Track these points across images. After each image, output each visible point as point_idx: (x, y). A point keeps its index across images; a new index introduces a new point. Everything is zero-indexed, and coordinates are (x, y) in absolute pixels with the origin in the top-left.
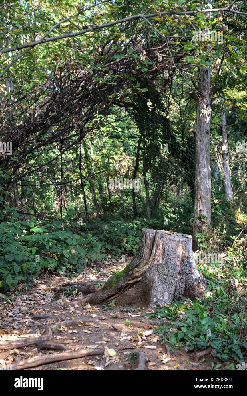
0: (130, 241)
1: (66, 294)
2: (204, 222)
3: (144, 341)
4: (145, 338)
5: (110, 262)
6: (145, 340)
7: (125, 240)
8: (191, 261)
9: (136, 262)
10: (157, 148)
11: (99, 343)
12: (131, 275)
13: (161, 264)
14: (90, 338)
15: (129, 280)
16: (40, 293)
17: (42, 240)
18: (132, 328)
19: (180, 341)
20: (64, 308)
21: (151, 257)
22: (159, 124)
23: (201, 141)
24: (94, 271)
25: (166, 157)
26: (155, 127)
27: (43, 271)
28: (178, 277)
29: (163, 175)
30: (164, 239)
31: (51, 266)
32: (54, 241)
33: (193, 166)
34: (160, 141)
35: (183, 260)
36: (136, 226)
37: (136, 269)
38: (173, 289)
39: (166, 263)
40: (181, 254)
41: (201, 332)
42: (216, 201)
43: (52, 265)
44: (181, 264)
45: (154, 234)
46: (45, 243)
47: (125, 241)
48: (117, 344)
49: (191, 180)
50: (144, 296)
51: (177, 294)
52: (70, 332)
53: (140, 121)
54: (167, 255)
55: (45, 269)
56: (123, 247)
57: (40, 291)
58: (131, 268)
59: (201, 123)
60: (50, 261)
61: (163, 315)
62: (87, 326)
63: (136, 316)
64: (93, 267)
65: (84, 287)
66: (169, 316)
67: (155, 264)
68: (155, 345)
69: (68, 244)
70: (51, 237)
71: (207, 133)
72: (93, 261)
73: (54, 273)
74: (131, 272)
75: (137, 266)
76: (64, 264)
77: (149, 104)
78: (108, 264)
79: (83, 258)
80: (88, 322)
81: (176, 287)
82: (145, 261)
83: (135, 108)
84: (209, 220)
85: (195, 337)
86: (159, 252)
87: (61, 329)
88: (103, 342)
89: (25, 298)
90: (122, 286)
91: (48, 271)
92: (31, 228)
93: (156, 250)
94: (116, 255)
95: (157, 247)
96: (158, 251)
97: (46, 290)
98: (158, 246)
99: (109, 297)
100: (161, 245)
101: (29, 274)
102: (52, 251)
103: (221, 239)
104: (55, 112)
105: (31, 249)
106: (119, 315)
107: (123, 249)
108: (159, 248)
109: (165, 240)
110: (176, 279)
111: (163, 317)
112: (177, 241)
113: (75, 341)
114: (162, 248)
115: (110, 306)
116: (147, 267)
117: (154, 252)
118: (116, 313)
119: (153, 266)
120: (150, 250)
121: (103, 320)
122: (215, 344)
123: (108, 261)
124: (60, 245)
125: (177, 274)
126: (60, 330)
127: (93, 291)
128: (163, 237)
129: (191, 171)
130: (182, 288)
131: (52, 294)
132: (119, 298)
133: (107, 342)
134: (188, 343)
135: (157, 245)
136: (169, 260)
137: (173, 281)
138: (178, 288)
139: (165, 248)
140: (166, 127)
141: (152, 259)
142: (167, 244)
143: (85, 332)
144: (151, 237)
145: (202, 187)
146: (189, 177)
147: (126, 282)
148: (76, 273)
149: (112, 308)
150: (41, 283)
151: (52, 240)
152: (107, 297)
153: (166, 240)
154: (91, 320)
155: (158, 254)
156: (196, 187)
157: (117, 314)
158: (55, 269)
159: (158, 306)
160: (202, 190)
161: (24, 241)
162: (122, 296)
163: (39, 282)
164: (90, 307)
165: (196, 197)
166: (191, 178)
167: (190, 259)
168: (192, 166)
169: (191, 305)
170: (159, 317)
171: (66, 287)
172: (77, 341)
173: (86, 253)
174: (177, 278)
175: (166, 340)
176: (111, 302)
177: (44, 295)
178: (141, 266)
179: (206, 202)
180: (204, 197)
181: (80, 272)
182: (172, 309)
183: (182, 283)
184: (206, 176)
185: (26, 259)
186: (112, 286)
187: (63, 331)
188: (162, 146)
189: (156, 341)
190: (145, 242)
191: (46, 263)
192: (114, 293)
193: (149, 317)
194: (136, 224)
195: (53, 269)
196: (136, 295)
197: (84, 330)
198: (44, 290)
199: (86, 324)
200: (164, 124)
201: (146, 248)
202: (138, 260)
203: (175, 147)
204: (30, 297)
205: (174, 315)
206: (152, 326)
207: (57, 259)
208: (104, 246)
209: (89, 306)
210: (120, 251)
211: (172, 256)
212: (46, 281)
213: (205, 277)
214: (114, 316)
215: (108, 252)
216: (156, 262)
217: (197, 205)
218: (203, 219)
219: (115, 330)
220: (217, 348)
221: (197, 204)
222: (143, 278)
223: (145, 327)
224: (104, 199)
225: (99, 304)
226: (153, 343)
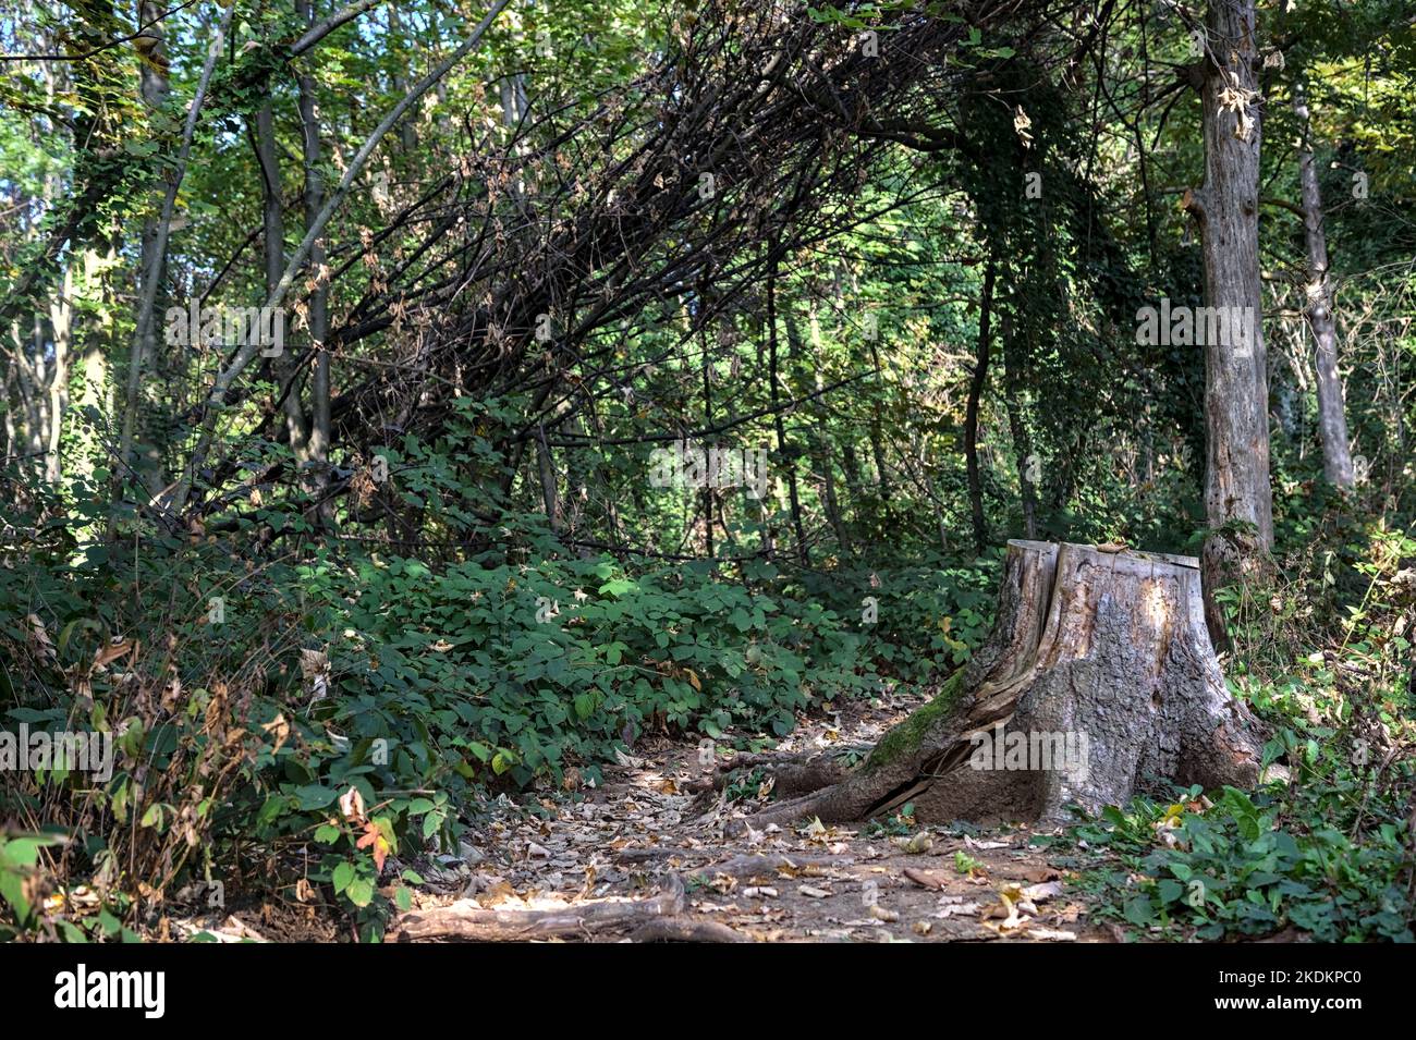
0: (967, 630)
1: (733, 796)
2: (1247, 547)
3: (1026, 918)
4: (1033, 908)
5: (893, 703)
6: (1032, 915)
7: (946, 624)
8: (1201, 653)
9: (986, 661)
10: (1057, 291)
11: (859, 923)
12: (972, 708)
13: (1083, 664)
14: (824, 911)
15: (966, 728)
16: (640, 798)
17: (642, 616)
18: (982, 879)
19: (1169, 914)
20: (727, 835)
21: (1045, 640)
22: (1059, 203)
23: (1223, 242)
24: (836, 730)
25: (1091, 328)
26: (1043, 215)
27: (649, 726)
28: (1152, 710)
29: (1081, 394)
30: (1092, 571)
31: (678, 711)
32: (687, 621)
33: (1196, 357)
34: (1067, 268)
35: (1167, 649)
36: (984, 580)
37: (990, 685)
38: (1133, 755)
39: (1104, 660)
40: (1158, 625)
41: (1248, 878)
42: (1290, 486)
43: (681, 707)
44: (1161, 662)
45: (1054, 557)
46: (652, 626)
47: (947, 629)
48: (927, 926)
49: (1189, 412)
50: (1022, 787)
51: (1149, 773)
52: (748, 892)
53: (987, 196)
54: (1104, 630)
55: (656, 717)
56: (941, 651)
57: (640, 793)
58: (970, 684)
59: (1224, 176)
60: (675, 692)
61: (1099, 840)
62: (813, 876)
63: (993, 845)
64: (831, 719)
65: (797, 767)
66: (1122, 839)
67: (1061, 666)
68: (1069, 930)
69: (734, 631)
70: (676, 604)
71: (1248, 212)
72: (830, 696)
73: (689, 735)
74: (970, 699)
75: (994, 674)
76: (726, 702)
77: (1022, 123)
78: (884, 710)
79: (792, 684)
80: (814, 865)
81: (1144, 748)
82: (1021, 657)
83: (969, 152)
84: (1265, 540)
85: (1227, 898)
86: (1076, 620)
87: (718, 882)
88: (871, 921)
89: (588, 814)
90: (938, 750)
91: (668, 725)
92: (602, 583)
93: (1064, 611)
94: (913, 682)
95: (1067, 601)
96: (1071, 616)
97: (661, 790)
98: (1069, 595)
99: (892, 795)
100: (1081, 593)
101: (602, 736)
102: (680, 654)
103: (1317, 606)
104: (676, 172)
105: (602, 648)
106: (930, 844)
107: (939, 657)
108: (1074, 603)
109: (1097, 575)
110: (1142, 719)
111: (1099, 846)
112: (1142, 576)
113: (767, 918)
114: (1086, 604)
115: (896, 825)
116: (1031, 675)
117: (1057, 618)
118: (921, 834)
119: (1052, 673)
120: (1040, 614)
121: (869, 860)
122: (1308, 916)
123: (887, 701)
124: (707, 635)
125: (1148, 698)
126: (713, 883)
127: (834, 778)
128: (1086, 562)
129: (1188, 378)
130: (1167, 752)
131: (685, 801)
132: (927, 795)
133: (889, 921)
134: (1199, 920)
135: (1064, 593)
136: (1114, 648)
137: (1131, 726)
138: (1153, 752)
139: (1096, 604)
140: (1086, 216)
141: (1048, 647)
142: (1104, 589)
143: (805, 894)
144: (1040, 566)
145: (1232, 415)
146: (1182, 398)
147: (953, 737)
148: (768, 739)
149: (905, 831)
150: (644, 768)
151: (677, 616)
152: (884, 794)
153: (1101, 572)
154: (826, 859)
155: (1071, 626)
156: (1211, 418)
157: (923, 840)
158: (693, 724)
159: (1078, 813)
160: (1235, 425)
161: (577, 625)
162: (939, 788)
163: (638, 762)
164: (822, 829)
165: (1211, 455)
166: (1190, 401)
167: (1197, 647)
168: (1191, 357)
169: (1204, 806)
170: (1083, 843)
171: (735, 772)
172: (778, 917)
173: (802, 669)
174: (1146, 714)
175: (1111, 910)
176: (900, 811)
177: (654, 804)
178: (1009, 673)
179: (1250, 472)
180: (1240, 452)
181: (783, 733)
182: (1131, 820)
183: (1168, 734)
184: (1249, 373)
185: (588, 678)
186: (899, 752)
187: (724, 890)
188: (1072, 286)
189: (1073, 918)
190: (1021, 586)
191: (658, 697)
192: (910, 778)
193: (1044, 847)
194: (986, 571)
195: (684, 721)
196: (992, 782)
197: (804, 888)
198: (655, 789)
199: (808, 870)
200: (1078, 206)
201: (1022, 610)
202: (995, 652)
203: (1124, 287)
204: (606, 809)
205: (1142, 835)
206: (1055, 872)
207: (698, 685)
208: (867, 649)
209: (817, 825)
210: (927, 663)
211: (1124, 635)
212: (660, 760)
213: (1258, 715)
214: (913, 846)
215: (884, 668)
216: (1063, 658)
217: (1217, 485)
218: (1243, 532)
219: (919, 886)
220: (1314, 927)
221: (1217, 478)
222: (1015, 719)
223: (1030, 876)
224: (867, 504)
225: (855, 820)
226: (1063, 922)
